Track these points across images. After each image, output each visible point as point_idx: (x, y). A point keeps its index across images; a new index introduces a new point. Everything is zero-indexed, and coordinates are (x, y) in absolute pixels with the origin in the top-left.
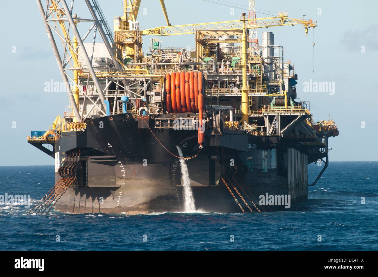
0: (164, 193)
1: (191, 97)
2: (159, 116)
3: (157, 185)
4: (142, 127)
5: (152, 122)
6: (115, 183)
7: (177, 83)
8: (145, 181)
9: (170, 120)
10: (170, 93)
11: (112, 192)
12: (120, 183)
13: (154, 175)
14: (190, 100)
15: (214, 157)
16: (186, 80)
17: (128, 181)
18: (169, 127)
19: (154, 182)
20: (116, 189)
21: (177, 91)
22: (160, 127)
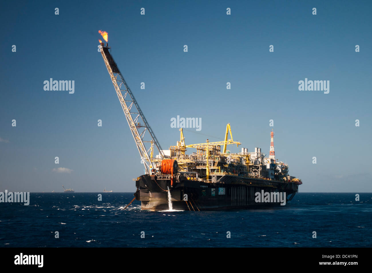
0: (164, 203)
1: (169, 168)
2: (159, 175)
3: (161, 200)
4: (152, 179)
5: (156, 177)
6: (148, 199)
7: (165, 163)
8: (157, 199)
9: (163, 177)
10: (162, 167)
11: (148, 202)
12: (150, 199)
13: (161, 197)
14: (169, 170)
15: (182, 190)
16: (168, 162)
17: (153, 199)
18: (167, 179)
19: (160, 199)
20: (148, 201)
21: (165, 166)
22: (159, 179)
